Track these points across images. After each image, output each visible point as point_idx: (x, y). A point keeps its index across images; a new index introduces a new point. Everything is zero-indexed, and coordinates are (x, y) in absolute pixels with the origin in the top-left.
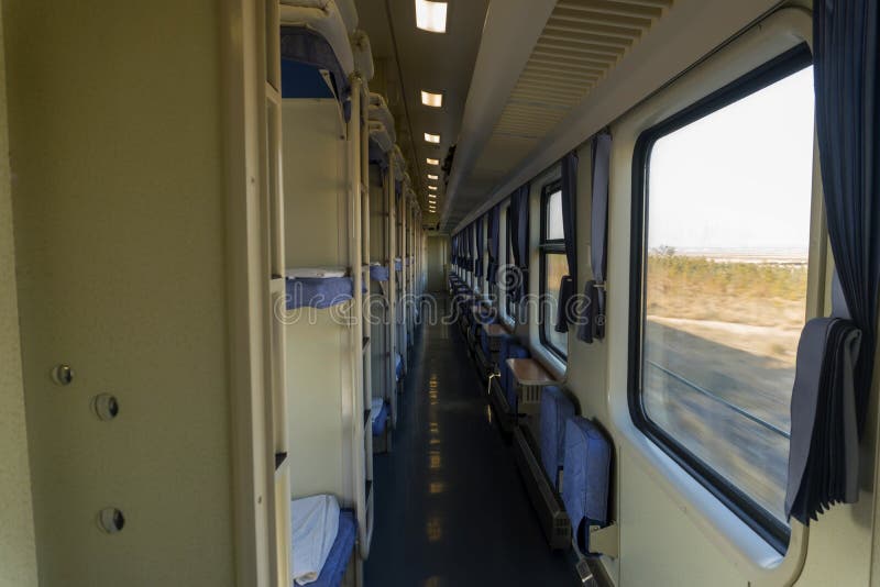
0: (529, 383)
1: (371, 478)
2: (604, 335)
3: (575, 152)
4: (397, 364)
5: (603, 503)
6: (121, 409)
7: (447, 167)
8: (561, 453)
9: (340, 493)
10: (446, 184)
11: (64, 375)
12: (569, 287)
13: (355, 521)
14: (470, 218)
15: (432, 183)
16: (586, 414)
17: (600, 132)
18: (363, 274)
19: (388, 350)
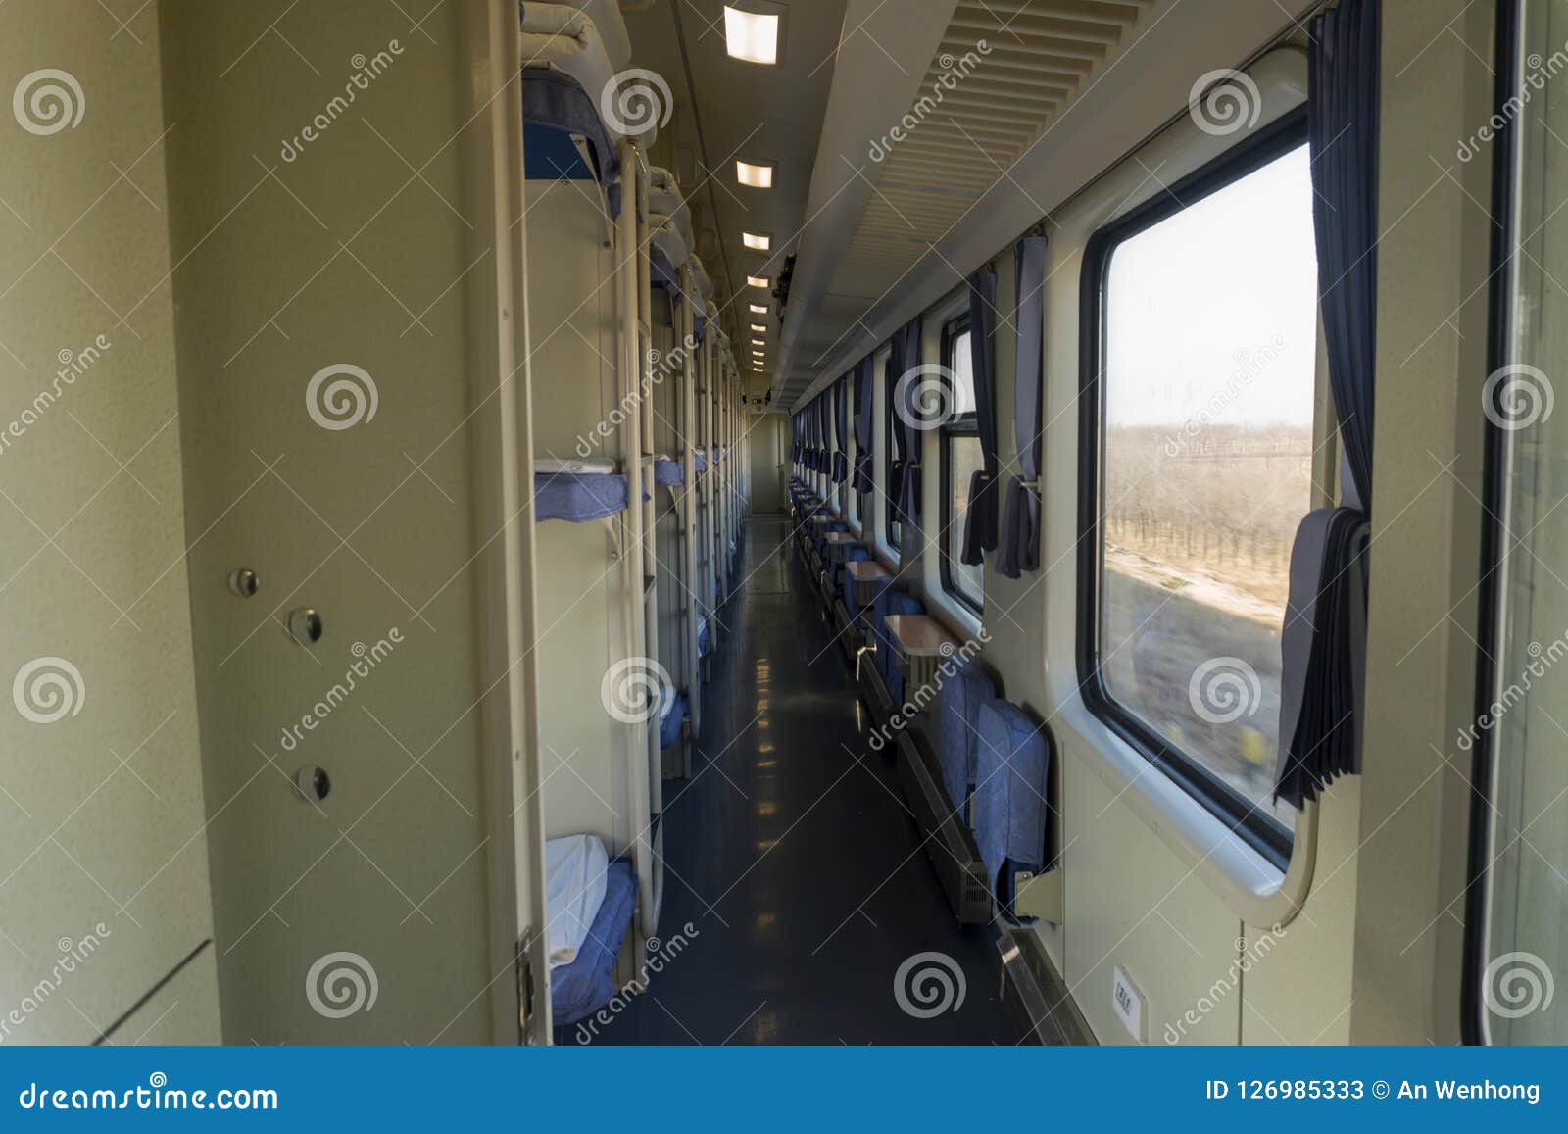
0: (921, 652)
1: (659, 809)
2: (1038, 565)
3: (992, 264)
4: (700, 632)
5: (1037, 836)
6: (325, 629)
7: (782, 291)
8: (972, 763)
9: (608, 832)
10: (782, 320)
11: (245, 583)
12: (984, 488)
13: (634, 876)
14: (824, 381)
15: (757, 319)
16: (1013, 696)
17: (1027, 233)
18: (643, 470)
19: (684, 606)
